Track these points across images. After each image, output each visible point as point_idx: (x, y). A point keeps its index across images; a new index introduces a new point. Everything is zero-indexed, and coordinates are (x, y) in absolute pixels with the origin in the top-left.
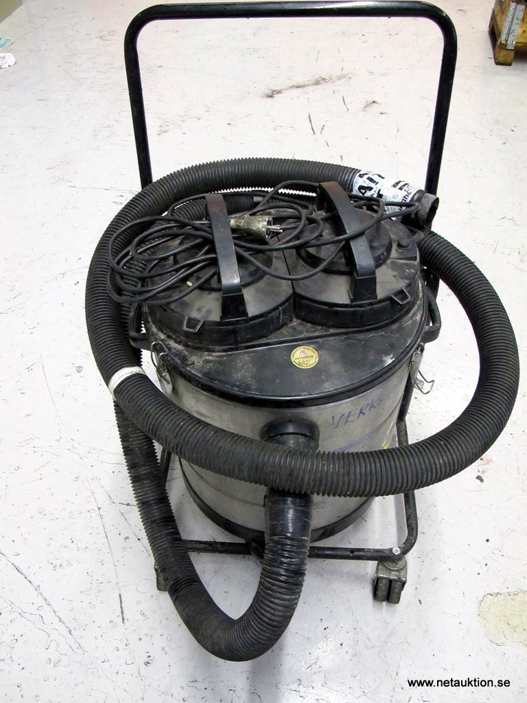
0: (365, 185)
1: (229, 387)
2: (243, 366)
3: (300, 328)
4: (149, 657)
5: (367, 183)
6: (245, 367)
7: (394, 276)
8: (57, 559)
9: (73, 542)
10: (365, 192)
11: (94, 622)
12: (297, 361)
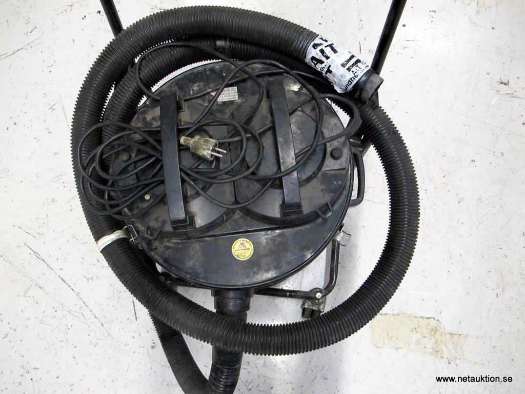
0: (317, 57)
1: (183, 273)
2: (194, 254)
3: (241, 221)
4: (154, 343)
5: (319, 56)
6: (196, 256)
7: (322, 190)
8: (89, 274)
9: (98, 261)
10: (317, 64)
11: (117, 319)
12: (236, 253)
